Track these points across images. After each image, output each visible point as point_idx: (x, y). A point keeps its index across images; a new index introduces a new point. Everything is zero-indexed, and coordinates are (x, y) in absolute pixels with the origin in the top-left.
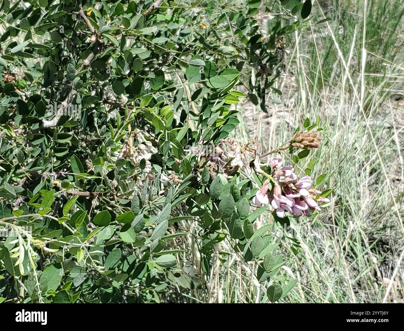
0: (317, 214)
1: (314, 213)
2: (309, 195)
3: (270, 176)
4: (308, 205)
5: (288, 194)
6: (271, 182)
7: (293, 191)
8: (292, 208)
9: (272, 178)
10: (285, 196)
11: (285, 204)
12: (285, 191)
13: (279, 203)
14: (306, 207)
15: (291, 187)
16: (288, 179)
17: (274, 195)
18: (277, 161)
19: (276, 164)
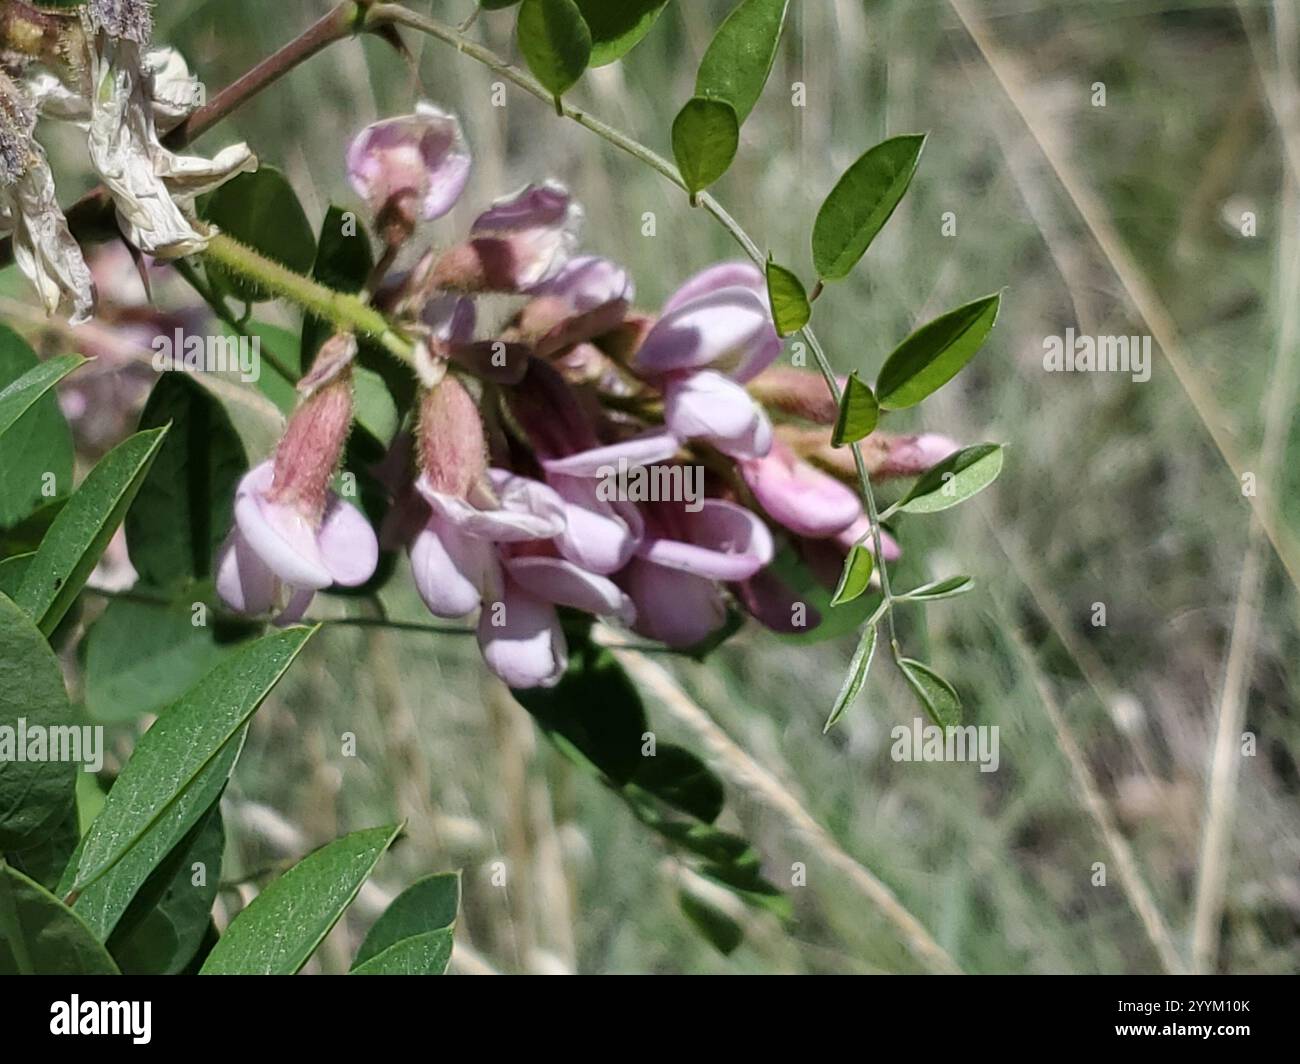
0: (872, 595)
1: (847, 592)
2: (765, 428)
3: (353, 308)
4: (778, 527)
5: (558, 455)
6: (371, 354)
7: (616, 416)
8: (618, 578)
9: (374, 322)
10: (538, 474)
11: (549, 547)
12: (530, 424)
13: (485, 558)
14: (762, 545)
15: (590, 385)
16: (545, 314)
17: (423, 485)
18: (407, 156)
19: (400, 182)
